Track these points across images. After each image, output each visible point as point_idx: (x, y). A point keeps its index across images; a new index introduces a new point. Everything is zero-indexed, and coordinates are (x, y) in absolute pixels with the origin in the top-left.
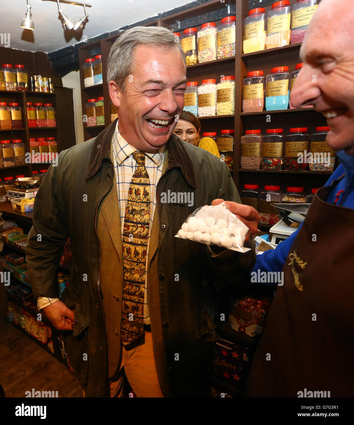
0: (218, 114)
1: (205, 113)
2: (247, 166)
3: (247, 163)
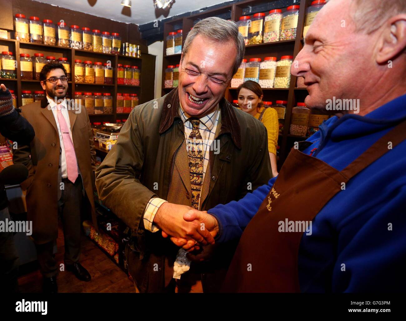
0: (275, 87)
1: (264, 85)
2: (295, 133)
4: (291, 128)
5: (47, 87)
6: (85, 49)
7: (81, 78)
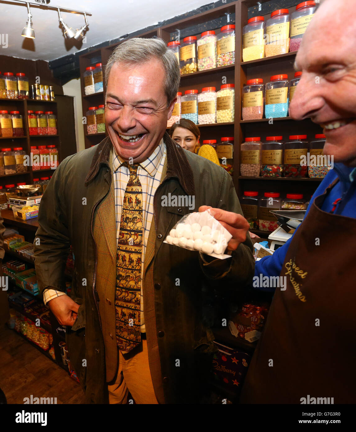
0: (218, 122)
1: (205, 121)
2: (247, 174)
3: (247, 170)
4: (241, 168)
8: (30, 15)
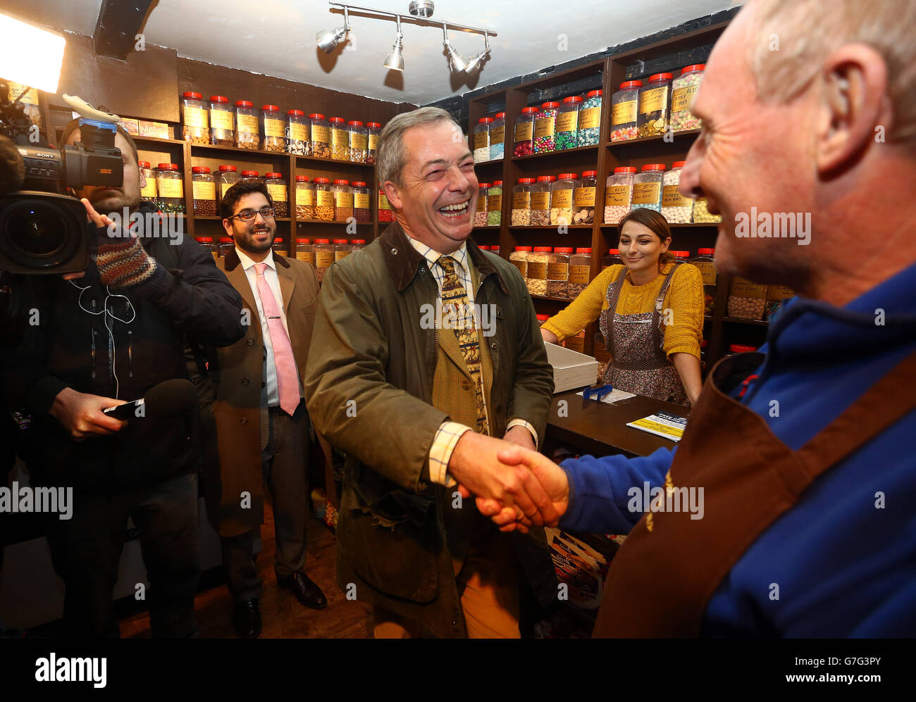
0: (695, 222)
1: (672, 217)
2: (739, 314)
3: (740, 308)
4: (729, 304)
5: (235, 230)
6: (315, 155)
7: (308, 210)
8: (399, 35)
